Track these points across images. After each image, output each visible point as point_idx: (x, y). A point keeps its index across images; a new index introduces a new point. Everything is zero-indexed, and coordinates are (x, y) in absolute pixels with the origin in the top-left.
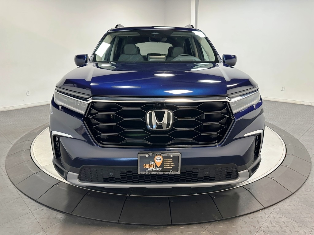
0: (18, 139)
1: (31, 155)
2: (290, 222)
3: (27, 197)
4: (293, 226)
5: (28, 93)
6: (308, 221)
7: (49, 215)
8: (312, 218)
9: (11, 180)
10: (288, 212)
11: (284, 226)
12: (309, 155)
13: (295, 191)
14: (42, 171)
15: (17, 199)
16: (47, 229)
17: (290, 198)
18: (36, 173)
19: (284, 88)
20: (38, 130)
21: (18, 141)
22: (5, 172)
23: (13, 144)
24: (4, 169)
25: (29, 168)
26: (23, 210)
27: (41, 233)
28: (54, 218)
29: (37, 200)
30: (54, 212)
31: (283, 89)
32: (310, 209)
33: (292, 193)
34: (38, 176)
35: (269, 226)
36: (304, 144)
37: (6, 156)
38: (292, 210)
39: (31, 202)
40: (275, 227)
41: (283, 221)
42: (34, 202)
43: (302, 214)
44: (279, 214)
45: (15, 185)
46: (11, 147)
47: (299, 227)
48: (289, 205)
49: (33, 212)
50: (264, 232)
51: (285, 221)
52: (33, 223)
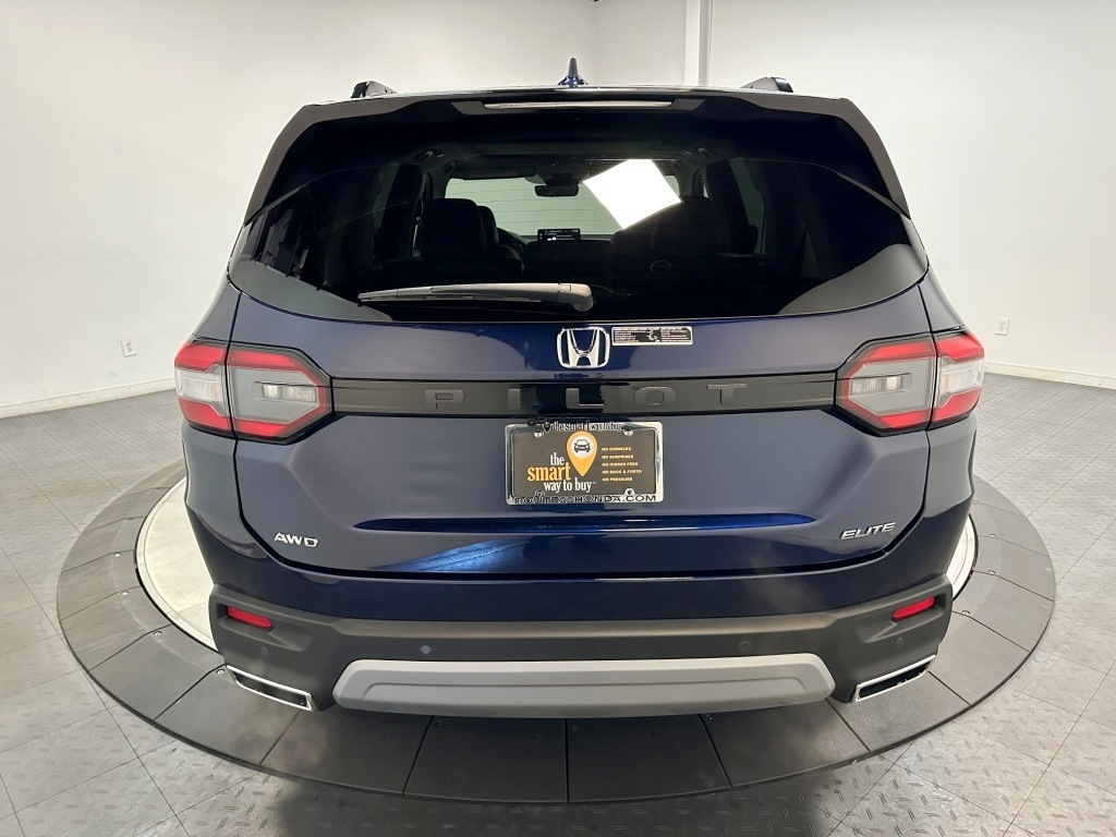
0: (97, 513)
1: (137, 571)
2: (945, 800)
3: (125, 710)
4: (952, 812)
5: (130, 350)
6: (1004, 798)
7: (194, 767)
8: (1017, 788)
9: (74, 654)
10: (946, 769)
11: (923, 811)
12: (1053, 572)
13: (978, 698)
14: (173, 623)
15: (94, 717)
16: (186, 812)
17: (958, 721)
18: (154, 631)
19: (1005, 326)
20: (163, 481)
21: (98, 518)
22: (58, 626)
23: (82, 531)
24: (53, 615)
25: (132, 614)
26: (112, 751)
27: (169, 823)
28: (206, 778)
29: (157, 721)
30: (210, 757)
31: (1001, 329)
32: (1016, 758)
33: (966, 705)
34: (160, 641)
35: (873, 811)
36: (1045, 531)
37: (59, 572)
38: (959, 760)
39: (138, 726)
40: (895, 815)
41: (923, 798)
42: (149, 725)
43: (988, 774)
44: (912, 775)
45: (88, 672)
46: (76, 539)
47: (971, 815)
48: (951, 745)
49: (143, 759)
50: (856, 831)
51: (927, 798)
52: (145, 793)
